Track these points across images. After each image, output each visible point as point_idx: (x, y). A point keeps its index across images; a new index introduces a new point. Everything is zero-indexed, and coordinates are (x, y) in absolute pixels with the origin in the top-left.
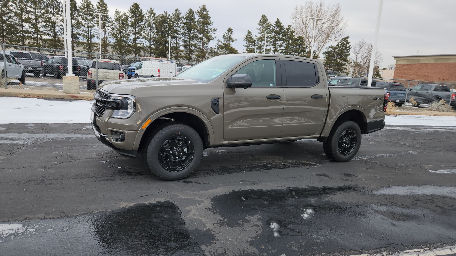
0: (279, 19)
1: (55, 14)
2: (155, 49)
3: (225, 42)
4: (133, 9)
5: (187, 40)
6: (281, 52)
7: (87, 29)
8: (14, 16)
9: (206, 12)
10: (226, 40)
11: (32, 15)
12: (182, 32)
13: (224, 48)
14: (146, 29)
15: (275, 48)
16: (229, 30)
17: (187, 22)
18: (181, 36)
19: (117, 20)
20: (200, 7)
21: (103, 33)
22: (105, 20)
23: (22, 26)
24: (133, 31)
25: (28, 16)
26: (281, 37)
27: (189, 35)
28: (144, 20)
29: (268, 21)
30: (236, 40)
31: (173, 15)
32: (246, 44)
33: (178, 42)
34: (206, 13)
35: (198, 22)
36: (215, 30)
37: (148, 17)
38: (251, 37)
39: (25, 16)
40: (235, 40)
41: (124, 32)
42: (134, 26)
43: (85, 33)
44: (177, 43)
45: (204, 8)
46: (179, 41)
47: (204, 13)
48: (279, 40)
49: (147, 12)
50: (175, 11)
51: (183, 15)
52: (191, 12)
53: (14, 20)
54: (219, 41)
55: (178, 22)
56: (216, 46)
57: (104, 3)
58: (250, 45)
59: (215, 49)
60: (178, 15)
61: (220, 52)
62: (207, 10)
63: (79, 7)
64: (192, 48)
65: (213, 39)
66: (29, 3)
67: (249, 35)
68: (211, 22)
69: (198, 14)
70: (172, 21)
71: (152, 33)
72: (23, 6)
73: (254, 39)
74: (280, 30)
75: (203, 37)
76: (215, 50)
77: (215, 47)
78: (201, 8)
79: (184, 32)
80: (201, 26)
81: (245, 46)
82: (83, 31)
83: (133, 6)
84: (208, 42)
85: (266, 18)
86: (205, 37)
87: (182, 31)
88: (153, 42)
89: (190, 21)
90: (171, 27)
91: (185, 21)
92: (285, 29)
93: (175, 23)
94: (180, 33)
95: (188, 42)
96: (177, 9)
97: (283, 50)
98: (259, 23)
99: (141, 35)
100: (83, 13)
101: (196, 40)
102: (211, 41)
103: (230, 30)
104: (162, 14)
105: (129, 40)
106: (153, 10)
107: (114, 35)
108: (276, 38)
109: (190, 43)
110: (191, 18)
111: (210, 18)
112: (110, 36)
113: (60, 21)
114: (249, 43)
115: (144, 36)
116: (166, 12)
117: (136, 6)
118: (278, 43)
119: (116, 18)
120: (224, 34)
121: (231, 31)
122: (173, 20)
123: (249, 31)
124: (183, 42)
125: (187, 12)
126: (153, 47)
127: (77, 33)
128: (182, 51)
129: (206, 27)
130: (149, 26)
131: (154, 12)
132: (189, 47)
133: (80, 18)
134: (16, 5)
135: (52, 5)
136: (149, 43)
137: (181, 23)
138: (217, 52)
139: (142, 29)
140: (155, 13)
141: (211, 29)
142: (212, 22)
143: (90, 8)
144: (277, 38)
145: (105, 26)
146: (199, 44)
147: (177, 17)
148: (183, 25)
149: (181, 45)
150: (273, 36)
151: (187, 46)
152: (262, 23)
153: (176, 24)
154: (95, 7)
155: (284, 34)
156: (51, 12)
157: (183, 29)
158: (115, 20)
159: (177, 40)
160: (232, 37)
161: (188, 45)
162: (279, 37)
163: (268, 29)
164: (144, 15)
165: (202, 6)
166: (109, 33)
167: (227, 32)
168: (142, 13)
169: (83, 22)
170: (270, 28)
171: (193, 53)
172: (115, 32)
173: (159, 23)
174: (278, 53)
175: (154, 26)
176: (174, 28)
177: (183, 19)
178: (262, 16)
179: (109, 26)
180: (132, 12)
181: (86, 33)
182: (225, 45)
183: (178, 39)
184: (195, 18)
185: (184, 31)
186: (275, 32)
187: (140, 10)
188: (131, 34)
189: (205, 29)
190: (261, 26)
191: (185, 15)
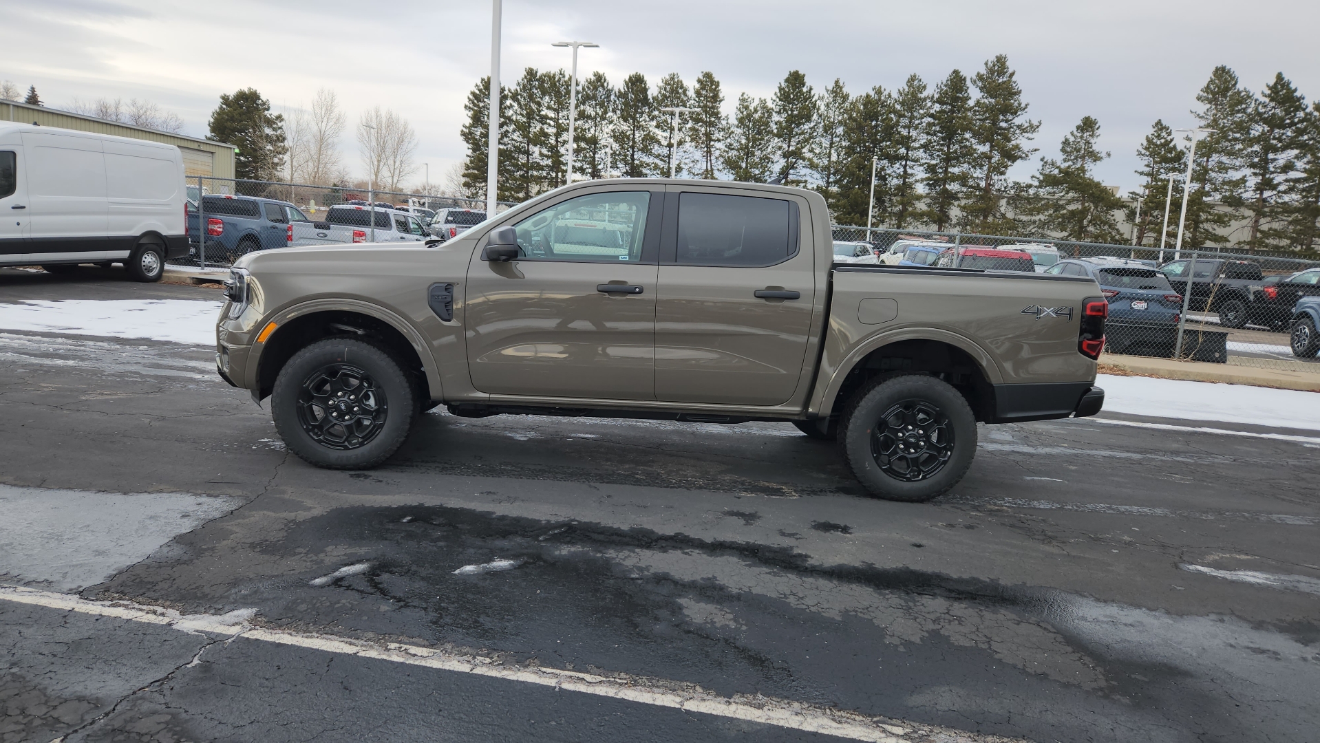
0: (1286, 77)
1: (598, 119)
2: (838, 194)
3: (1067, 164)
4: (787, 89)
5: (936, 165)
6: (1291, 190)
7: (665, 151)
8: (514, 131)
9: (1008, 74)
10: (1073, 157)
11: (549, 125)
12: (922, 142)
13: (1062, 184)
14: (817, 139)
15: (1263, 175)
16: (1085, 124)
17: (942, 111)
18: (921, 153)
19: (741, 121)
20: (986, 64)
21: (704, 159)
22: (712, 124)
23: (527, 153)
24: (780, 148)
25: (542, 129)
26: (1292, 138)
27: (945, 149)
28: (815, 117)
29: (1240, 86)
30: (1109, 155)
31: (901, 94)
32: (1148, 166)
33: (909, 171)
34: (1005, 79)
35: (977, 108)
36: (1032, 128)
37: (827, 105)
38: (1167, 143)
39: (535, 130)
40: (1103, 155)
41: (758, 153)
42: (785, 132)
43: (661, 164)
44: (905, 175)
45: (1000, 65)
46: (912, 167)
47: (1000, 81)
48: (1284, 149)
49: (823, 93)
50: (908, 81)
51: (931, 91)
52: (957, 82)
53: (513, 140)
54: (1046, 162)
55: (915, 114)
56: (1033, 177)
57: (712, 82)
58: (1162, 171)
59: (1030, 186)
60: (914, 95)
61: (1045, 197)
62: (1010, 71)
63: (653, 98)
64: (953, 187)
65: (1024, 155)
66: (547, 98)
67: (1159, 135)
68: (1020, 104)
69: (980, 84)
70: (895, 112)
71: (833, 151)
72: (534, 107)
73: (1179, 149)
74: (1286, 115)
75: (991, 151)
76: (1031, 191)
77: (1030, 181)
78: (990, 64)
79: (930, 142)
80: (987, 119)
81: (1142, 173)
82: (658, 156)
83: (787, 81)
84: (1006, 167)
85: (1230, 76)
86: (996, 152)
87: (923, 139)
88: (834, 174)
89: (953, 107)
90: (889, 131)
91: (937, 107)
92: (1308, 110)
93: (904, 116)
94: (916, 145)
95: (941, 171)
96: (915, 76)
97: (1297, 181)
98: (1201, 93)
99: (804, 159)
100: (660, 112)
101: (969, 163)
102: (1019, 162)
103: (1088, 125)
104: (868, 96)
105: (768, 173)
106: (841, 84)
107: (731, 164)
108: (1267, 140)
109: (946, 171)
110: (956, 99)
111: (1019, 92)
112: (721, 167)
113: (606, 136)
114: (1156, 162)
115: (810, 160)
116: (880, 87)
117: (796, 80)
118: (1274, 160)
119: (740, 115)
120: (1066, 140)
121: (1091, 127)
122: (898, 107)
123: (1159, 122)
124: (927, 171)
125: (945, 82)
126: (834, 189)
127: (642, 164)
128: (919, 198)
129: (1003, 120)
130: (826, 131)
131: (845, 90)
132: (944, 186)
133: (654, 123)
134: (519, 104)
135: (594, 98)
136: (823, 178)
137: (922, 115)
138: (1036, 194)
139: (807, 141)
140: (847, 96)
141: (1019, 127)
142: (1023, 106)
143: (679, 98)
144: (1275, 142)
145: (711, 140)
146: (975, 175)
147: (913, 98)
148: (930, 119)
149: (917, 181)
150: (1257, 134)
151: (935, 181)
152: (1214, 94)
153: (906, 121)
154: (691, 93)
155: (1306, 128)
156: (589, 117)
157: (928, 134)
158: (736, 122)
159: (905, 167)
160: (1096, 148)
161: (939, 179)
162: (1280, 137)
163: (1238, 112)
164: (816, 101)
165: (992, 58)
166: (717, 158)
167: (1075, 133)
168: (811, 97)
169: (660, 134)
170: (1244, 109)
171: (956, 203)
172: (733, 153)
173: (855, 120)
174: (1275, 192)
175: (840, 130)
176: (899, 133)
177: (929, 104)
178: (1217, 69)
179: (719, 140)
180: (784, 96)
181: (665, 161)
182: (1066, 173)
183: (908, 163)
184: (968, 98)
185: (929, 137)
186: (1266, 121)
187: (805, 89)
188: (776, 158)
189: (1001, 128)
190: (1210, 103)
191: (937, 91)
